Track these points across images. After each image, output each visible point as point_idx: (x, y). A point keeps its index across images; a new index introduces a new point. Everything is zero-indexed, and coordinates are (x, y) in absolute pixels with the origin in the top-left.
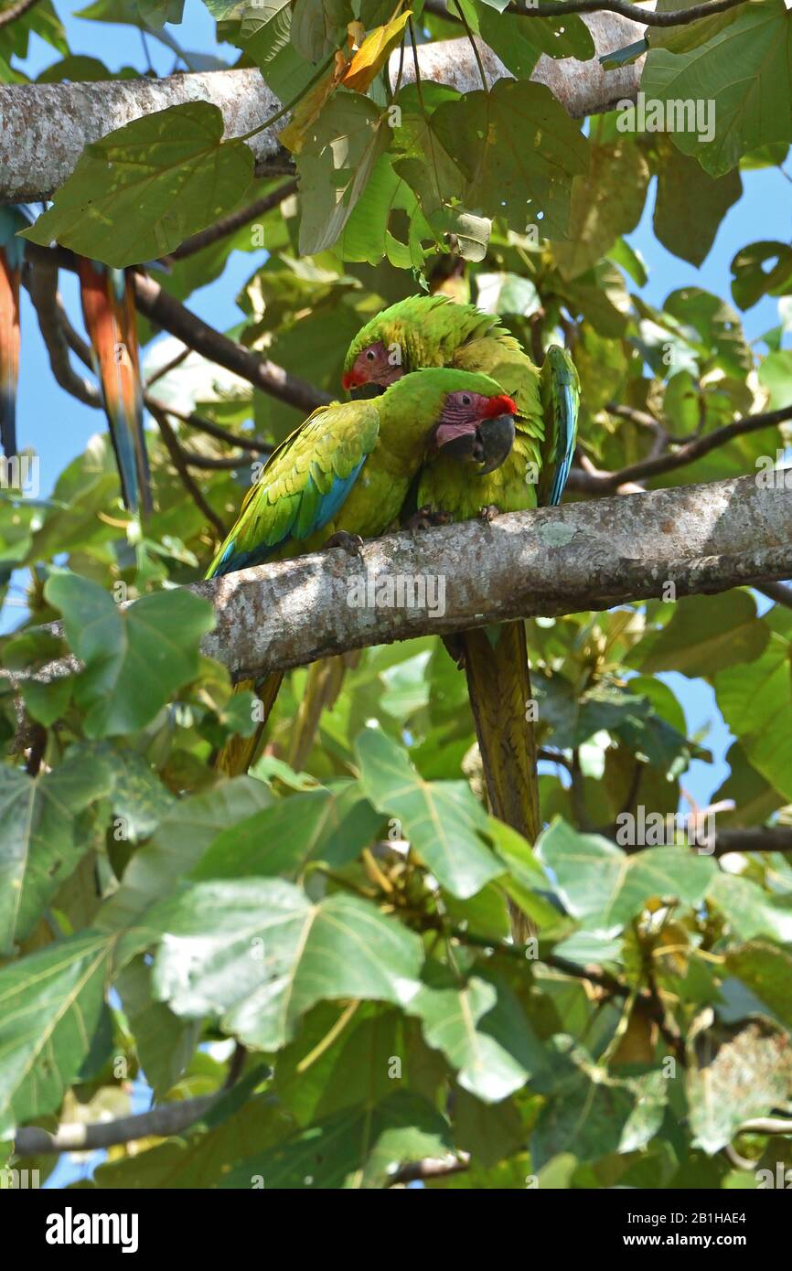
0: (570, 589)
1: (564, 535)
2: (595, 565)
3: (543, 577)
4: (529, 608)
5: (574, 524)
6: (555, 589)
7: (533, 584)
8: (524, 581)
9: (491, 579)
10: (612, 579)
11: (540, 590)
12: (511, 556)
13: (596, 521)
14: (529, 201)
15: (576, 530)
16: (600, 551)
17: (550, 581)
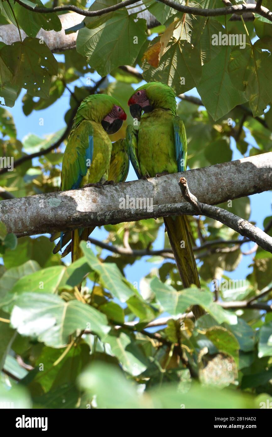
0: (60, 223)
1: (57, 203)
2: (69, 214)
3: (50, 218)
4: (44, 230)
5: (60, 199)
6: (54, 223)
7: (45, 221)
8: (42, 220)
9: (30, 219)
10: (76, 219)
11: (48, 223)
12: (38, 210)
13: (69, 198)
14: (35, 84)
15: (61, 201)
16: (70, 209)
17: (52, 220)
